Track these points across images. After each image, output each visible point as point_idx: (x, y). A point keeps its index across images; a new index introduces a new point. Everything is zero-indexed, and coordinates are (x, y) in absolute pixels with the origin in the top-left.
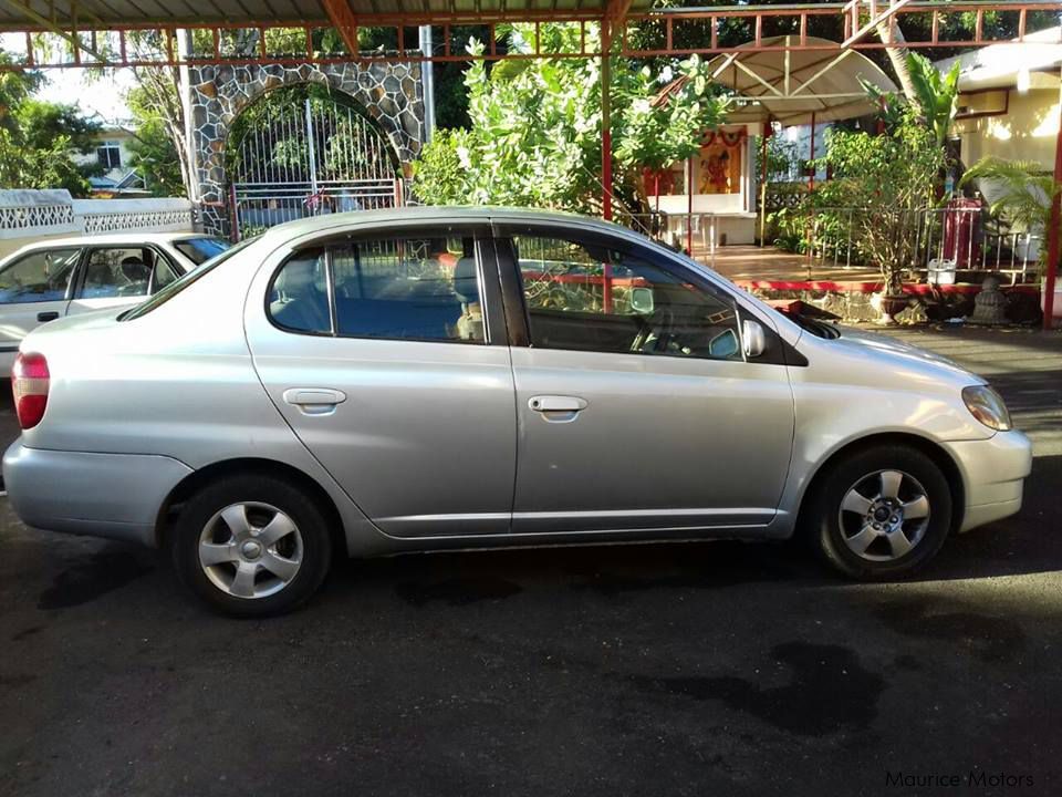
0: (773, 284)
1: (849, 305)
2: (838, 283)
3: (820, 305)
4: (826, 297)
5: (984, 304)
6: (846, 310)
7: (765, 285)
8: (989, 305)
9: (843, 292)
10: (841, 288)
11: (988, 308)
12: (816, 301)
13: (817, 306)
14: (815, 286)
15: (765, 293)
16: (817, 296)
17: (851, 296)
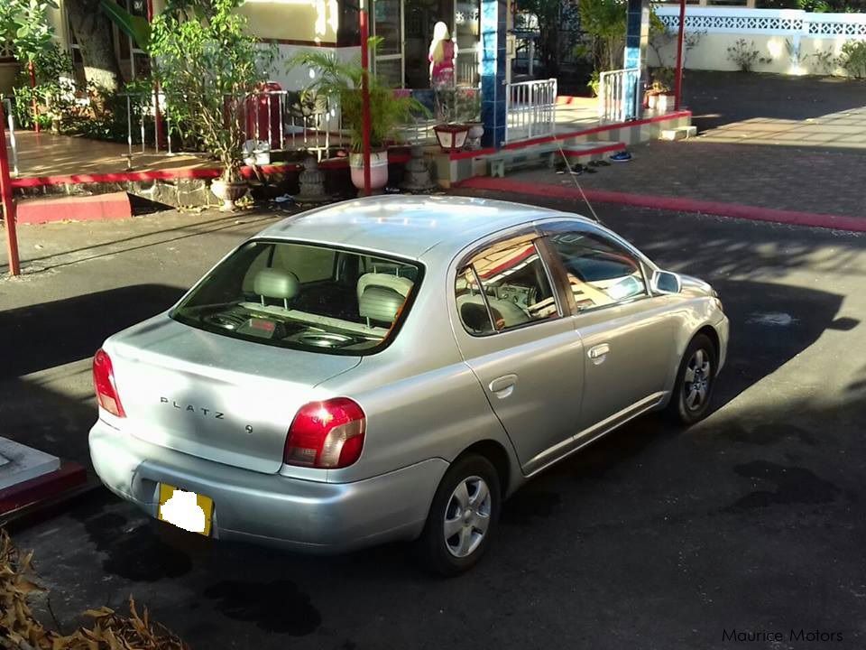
0: (94, 177)
1: (178, 193)
2: (166, 171)
3: (149, 195)
4: (154, 187)
5: (311, 183)
6: (176, 198)
7: (86, 179)
8: (316, 183)
9: (172, 180)
10: (170, 175)
11: (316, 187)
12: (145, 192)
13: (146, 197)
14: (143, 175)
15: (86, 188)
16: (146, 186)
17: (179, 185)
